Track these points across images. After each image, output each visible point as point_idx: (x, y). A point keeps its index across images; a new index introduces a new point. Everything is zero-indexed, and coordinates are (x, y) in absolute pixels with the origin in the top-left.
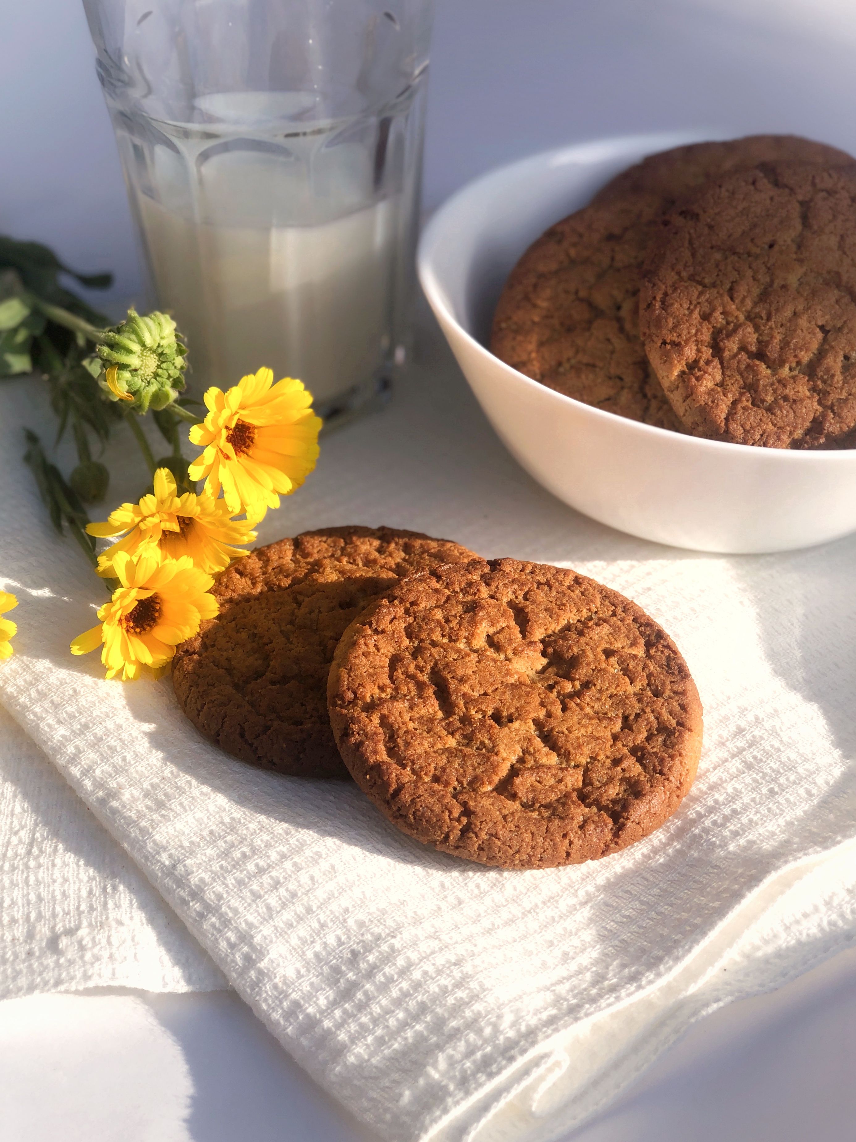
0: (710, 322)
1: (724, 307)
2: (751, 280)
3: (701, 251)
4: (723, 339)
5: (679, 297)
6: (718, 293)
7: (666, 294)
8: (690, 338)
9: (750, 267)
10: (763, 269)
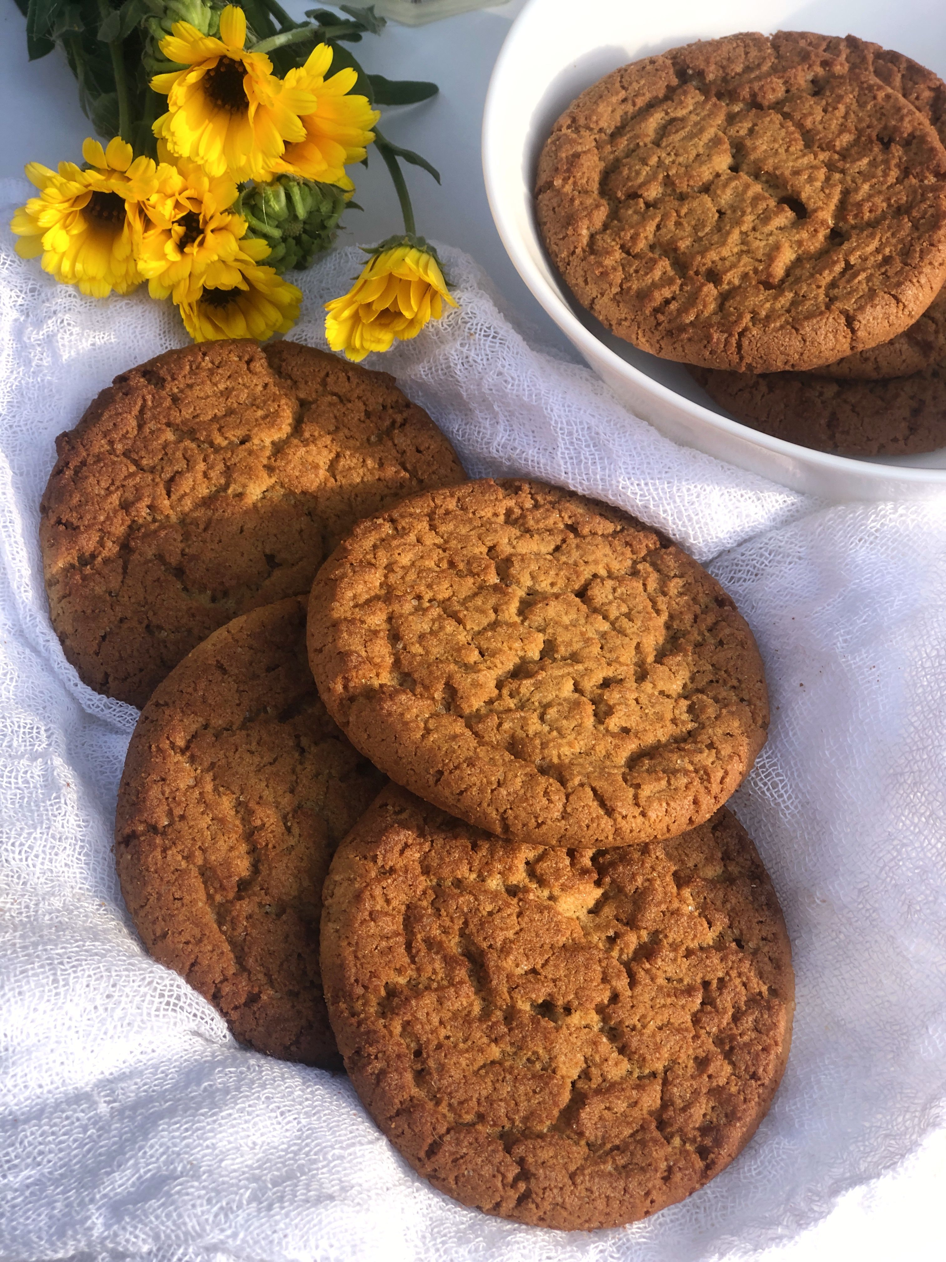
0: (128, 513)
1: (154, 499)
2: (200, 476)
3: (152, 425)
4: (137, 538)
5: (99, 472)
6: (153, 480)
7: (84, 463)
8: (93, 525)
9: (205, 460)
10: (220, 467)
